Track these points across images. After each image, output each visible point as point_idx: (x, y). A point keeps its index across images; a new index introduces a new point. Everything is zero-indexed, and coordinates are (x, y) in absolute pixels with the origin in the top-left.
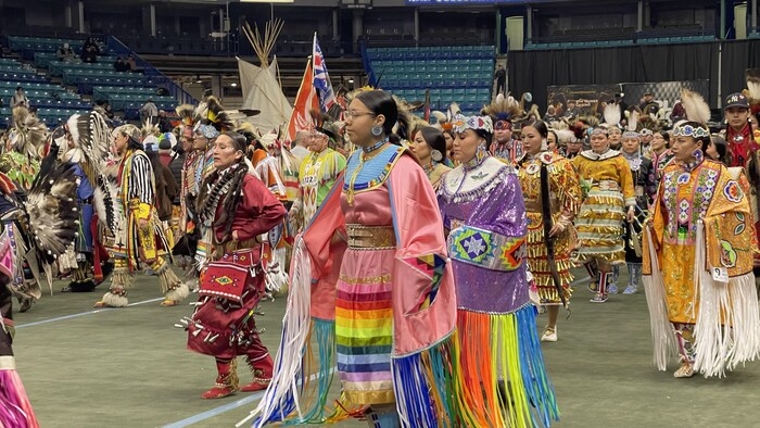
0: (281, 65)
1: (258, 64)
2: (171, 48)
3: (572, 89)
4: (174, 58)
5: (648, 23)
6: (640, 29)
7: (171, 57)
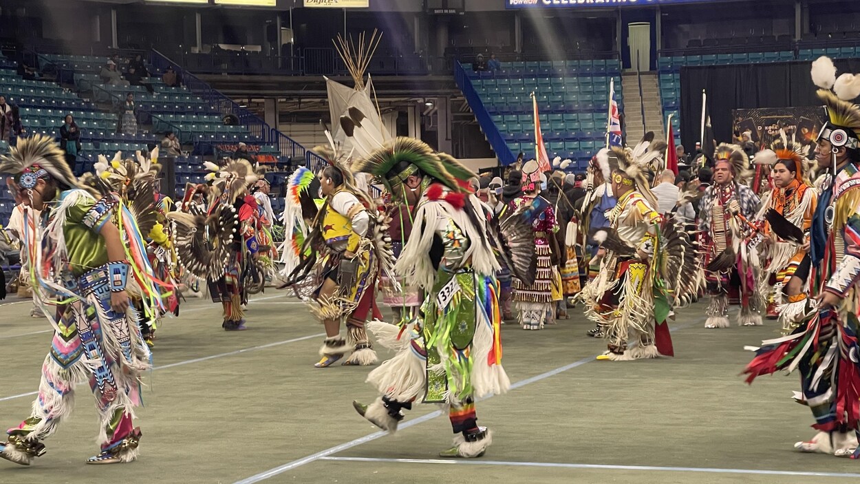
0: (377, 85)
1: (351, 84)
2: (225, 66)
3: (763, 113)
4: (229, 78)
5: (806, 30)
6: (798, 38)
7: (225, 76)
